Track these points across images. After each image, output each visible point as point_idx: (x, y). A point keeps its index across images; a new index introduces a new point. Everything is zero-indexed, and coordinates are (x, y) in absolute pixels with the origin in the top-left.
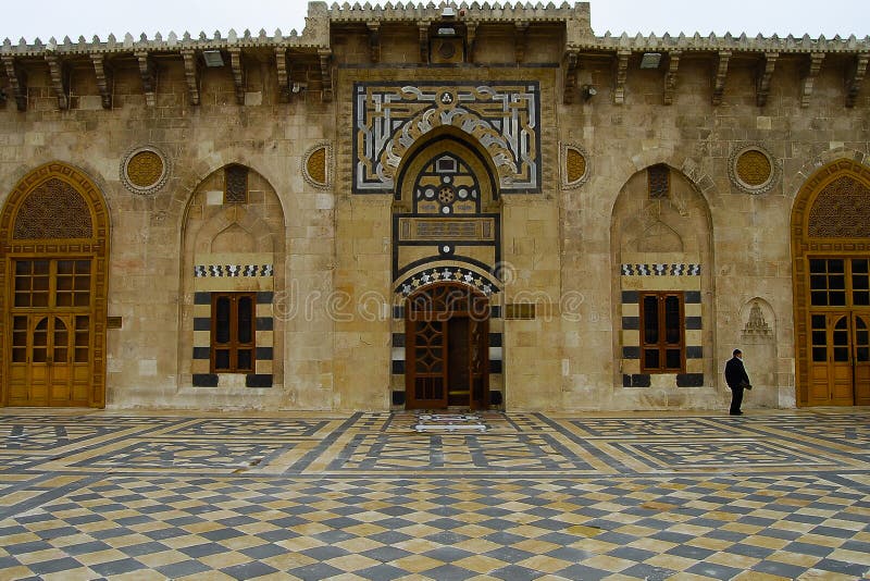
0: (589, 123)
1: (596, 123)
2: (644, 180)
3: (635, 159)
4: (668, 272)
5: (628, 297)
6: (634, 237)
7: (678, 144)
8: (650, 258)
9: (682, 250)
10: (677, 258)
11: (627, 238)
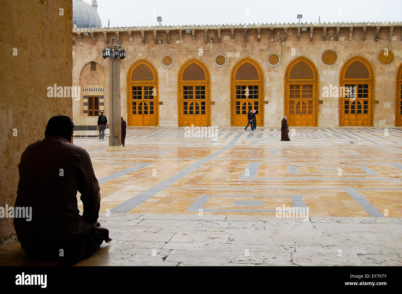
0: (74, 51)
1: (76, 51)
2: (89, 66)
3: (86, 60)
4: (95, 90)
5: (85, 97)
6: (86, 81)
7: (97, 56)
8: (90, 87)
9: (99, 85)
10: (97, 87)
11: (85, 81)
